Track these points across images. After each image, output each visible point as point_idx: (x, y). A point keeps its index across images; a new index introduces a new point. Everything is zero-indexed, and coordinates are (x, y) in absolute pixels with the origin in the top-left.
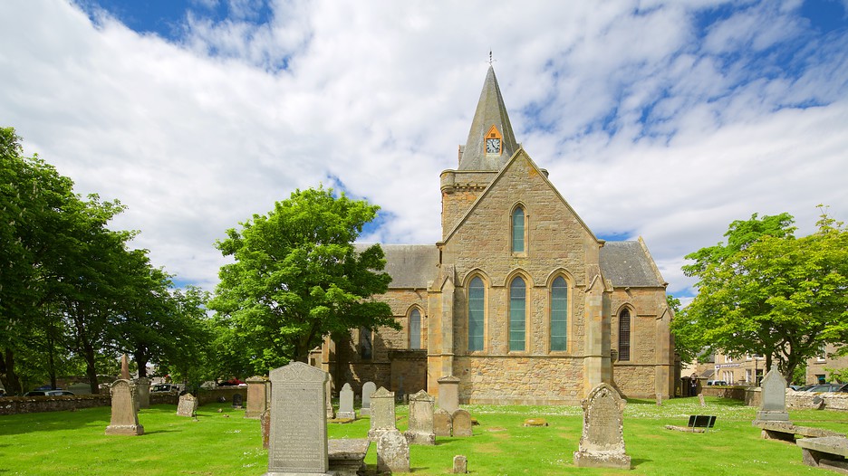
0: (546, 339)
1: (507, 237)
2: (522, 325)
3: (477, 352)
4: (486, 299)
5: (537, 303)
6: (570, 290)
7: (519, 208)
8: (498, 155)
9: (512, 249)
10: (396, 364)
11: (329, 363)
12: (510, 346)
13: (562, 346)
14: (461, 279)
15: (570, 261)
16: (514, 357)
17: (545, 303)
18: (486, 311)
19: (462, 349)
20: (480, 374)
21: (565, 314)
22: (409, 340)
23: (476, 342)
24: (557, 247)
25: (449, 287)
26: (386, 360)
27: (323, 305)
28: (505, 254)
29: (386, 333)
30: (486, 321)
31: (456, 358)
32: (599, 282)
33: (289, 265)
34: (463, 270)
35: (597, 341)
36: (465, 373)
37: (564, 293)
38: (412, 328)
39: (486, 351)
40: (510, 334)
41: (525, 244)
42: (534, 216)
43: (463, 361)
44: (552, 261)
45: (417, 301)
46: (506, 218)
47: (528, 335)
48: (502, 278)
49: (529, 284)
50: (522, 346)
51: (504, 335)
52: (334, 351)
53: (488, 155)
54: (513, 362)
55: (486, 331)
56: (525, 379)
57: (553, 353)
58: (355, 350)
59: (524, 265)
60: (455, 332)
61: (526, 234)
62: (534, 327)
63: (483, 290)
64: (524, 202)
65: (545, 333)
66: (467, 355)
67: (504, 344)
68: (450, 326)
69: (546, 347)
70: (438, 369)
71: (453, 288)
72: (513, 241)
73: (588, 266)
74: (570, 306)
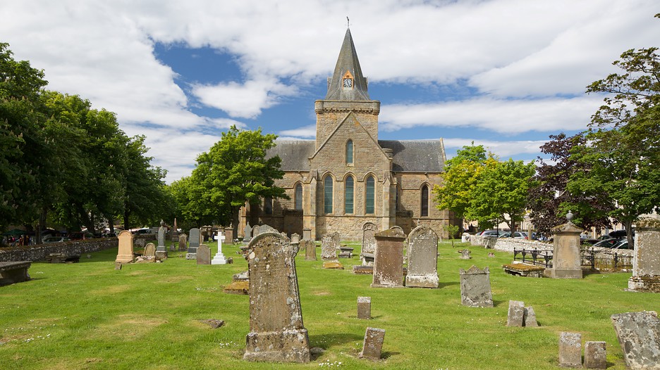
0: (363, 208)
1: (344, 156)
2: (352, 200)
3: (329, 214)
4: (333, 187)
5: (359, 189)
6: (375, 183)
7: (350, 141)
8: (351, 89)
9: (347, 162)
10: (287, 218)
11: (246, 217)
12: (346, 211)
13: (372, 211)
14: (321, 176)
15: (375, 169)
16: (348, 217)
17: (363, 190)
18: (333, 193)
19: (321, 212)
20: (330, 225)
21: (373, 195)
22: (295, 203)
23: (329, 209)
24: (369, 161)
25: (314, 182)
26: (281, 215)
27: (252, 192)
28: (343, 164)
29: (282, 201)
30: (333, 198)
31: (318, 217)
32: (388, 181)
33: (235, 172)
34: (321, 172)
35: (387, 209)
36: (322, 225)
37: (373, 184)
38: (297, 195)
39: (333, 213)
40: (346, 205)
41: (353, 159)
42: (357, 145)
43: (321, 219)
44: (366, 169)
45: (300, 179)
46: (344, 146)
47: (354, 205)
48: (341, 177)
49: (355, 179)
50: (351, 211)
51: (342, 205)
52: (249, 210)
53: (345, 89)
54: (347, 219)
55: (333, 203)
56: (353, 228)
57: (367, 215)
58: (262, 209)
59: (352, 170)
60: (317, 204)
61: (353, 154)
62: (357, 201)
63: (332, 182)
64: (352, 138)
65: (363, 205)
66: (324, 216)
67: (342, 210)
68: (314, 201)
69: (363, 212)
70: (309, 223)
71: (316, 182)
72: (347, 158)
73: (384, 172)
74: (375, 191)
